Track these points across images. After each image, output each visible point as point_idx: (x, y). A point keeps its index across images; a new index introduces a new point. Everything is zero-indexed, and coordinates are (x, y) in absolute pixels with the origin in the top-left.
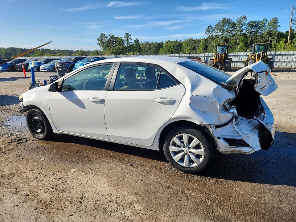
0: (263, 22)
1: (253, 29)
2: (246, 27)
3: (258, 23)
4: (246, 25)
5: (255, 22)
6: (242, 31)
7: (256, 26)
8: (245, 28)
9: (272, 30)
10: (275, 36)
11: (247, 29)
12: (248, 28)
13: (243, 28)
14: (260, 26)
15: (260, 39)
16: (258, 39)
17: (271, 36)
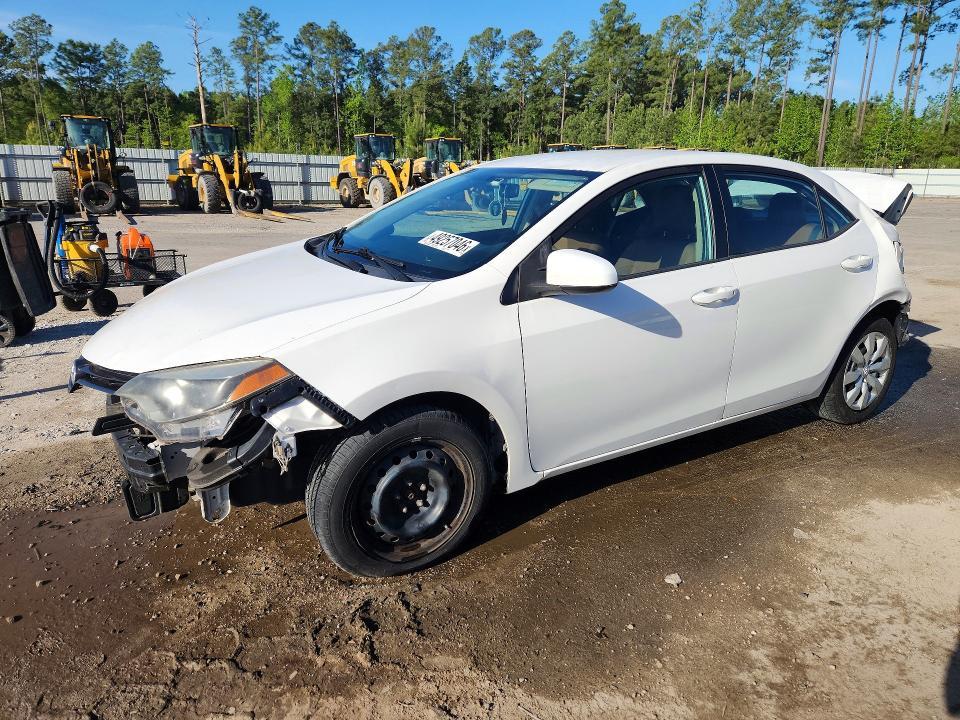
0: (111, 49)
1: (83, 70)
2: (55, 60)
3: (94, 52)
4: (54, 51)
5: (85, 48)
6: (42, 69)
7: (91, 60)
8: (53, 63)
9: (147, 80)
10: (162, 102)
11: (61, 68)
12: (64, 63)
13: (46, 59)
14: (103, 61)
15: (115, 107)
16: (110, 105)
17: (151, 101)
